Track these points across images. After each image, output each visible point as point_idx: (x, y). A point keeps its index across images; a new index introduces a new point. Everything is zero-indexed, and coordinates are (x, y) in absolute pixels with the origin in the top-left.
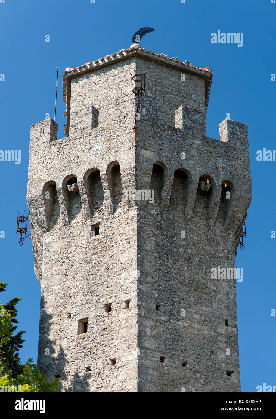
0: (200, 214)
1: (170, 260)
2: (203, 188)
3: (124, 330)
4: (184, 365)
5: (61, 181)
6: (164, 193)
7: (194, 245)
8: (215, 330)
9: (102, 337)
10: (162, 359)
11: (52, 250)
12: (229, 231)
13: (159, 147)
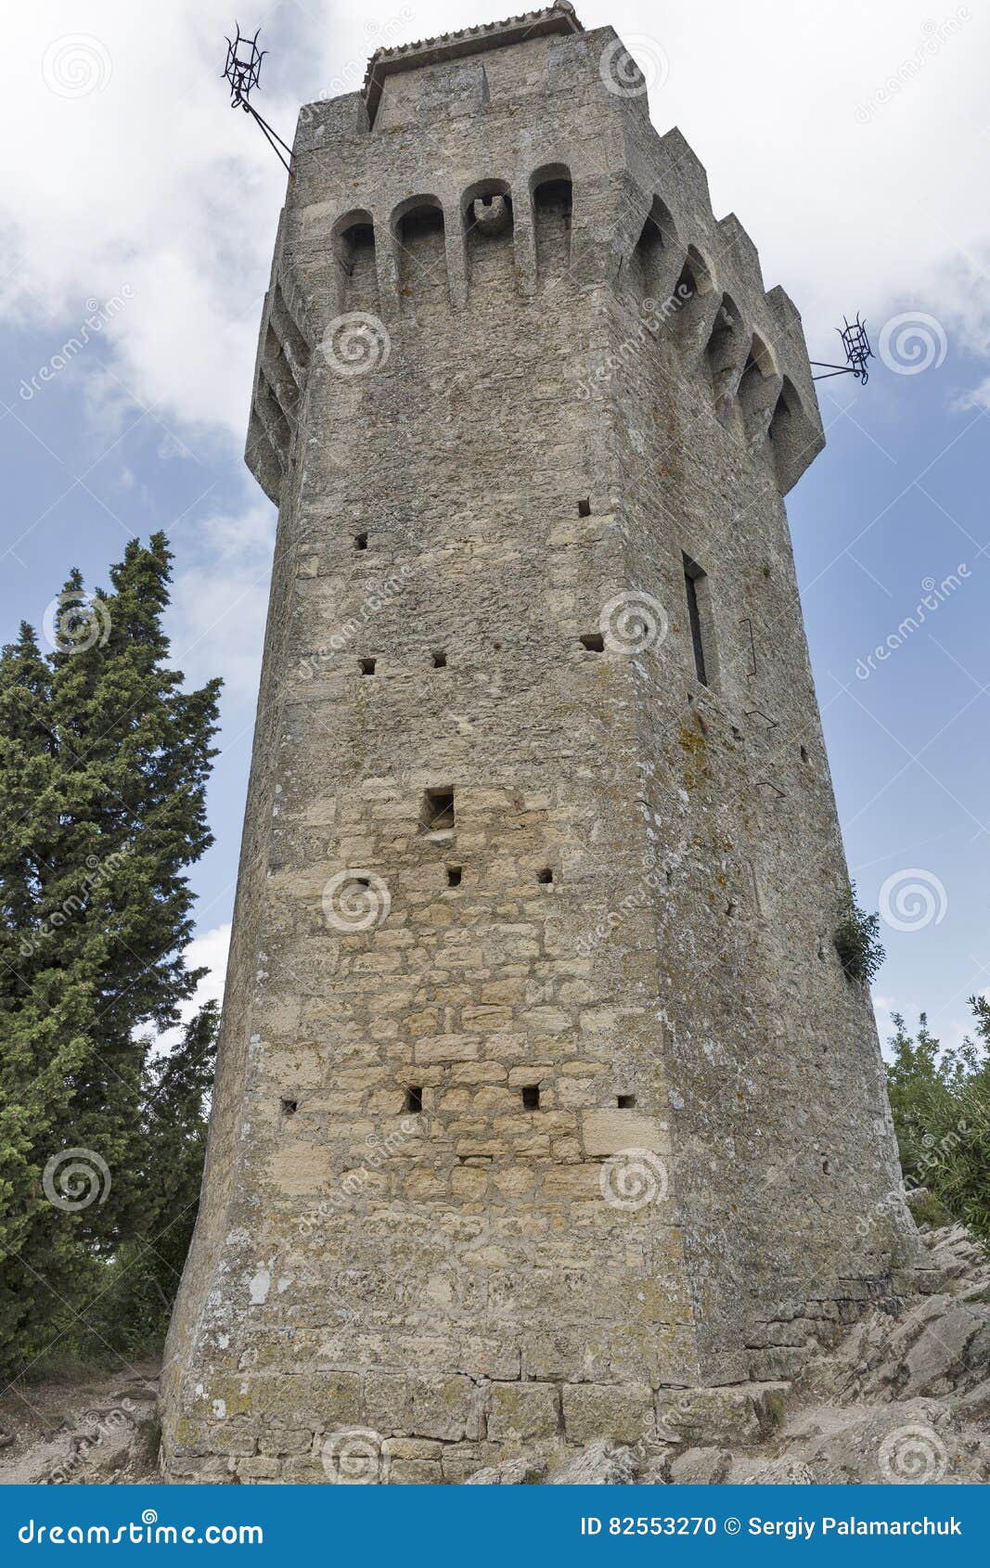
1: (404, 418)
2: (480, 217)
7: (475, 356)
8: (543, 539)
12: (586, 287)
13: (352, 183)
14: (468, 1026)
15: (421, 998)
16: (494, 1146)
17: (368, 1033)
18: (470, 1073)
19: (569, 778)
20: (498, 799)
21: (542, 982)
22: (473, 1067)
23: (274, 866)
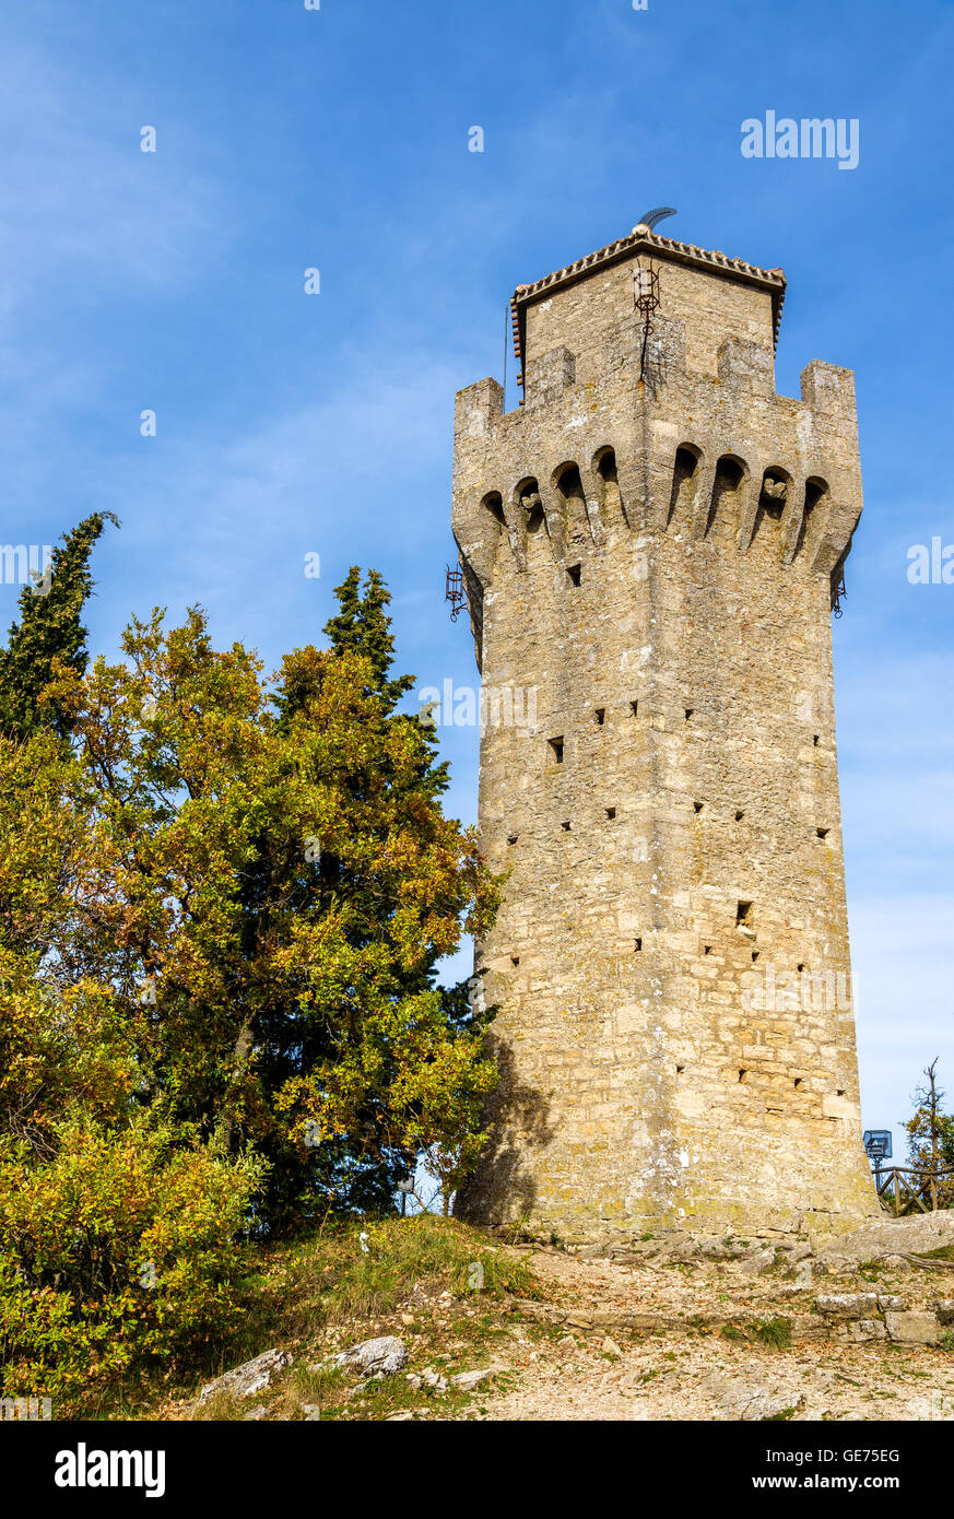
0: (765, 542)
1: (711, 628)
2: (770, 492)
3: (627, 757)
4: (739, 817)
5: (511, 490)
6: (698, 503)
7: (754, 598)
8: (796, 754)
9: (590, 770)
12: (820, 574)
13: (687, 415)
14: (768, 1042)
15: (744, 1023)
16: (783, 1106)
17: (717, 1036)
18: (771, 1068)
19: (812, 914)
20: (777, 917)
21: (803, 1026)
22: (770, 1064)
23: (658, 927)
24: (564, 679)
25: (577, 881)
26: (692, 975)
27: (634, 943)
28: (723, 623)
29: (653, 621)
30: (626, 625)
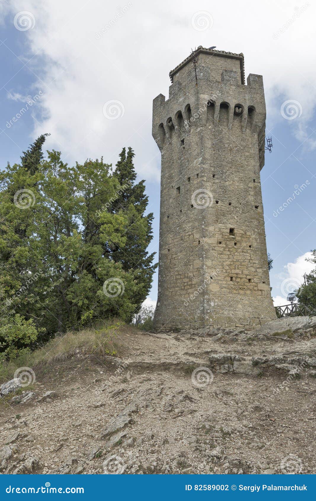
0: (237, 126)
1: (220, 151)
2: (237, 111)
4: (230, 204)
5: (166, 122)
6: (215, 116)
7: (234, 142)
8: (248, 185)
9: (187, 195)
10: (217, 202)
11: (165, 157)
12: (255, 134)
13: (211, 92)
14: (240, 269)
15: (232, 263)
16: (245, 287)
17: (223, 267)
18: (241, 276)
19: (254, 230)
20: (242, 232)
21: (251, 263)
22: (241, 275)
23: (205, 237)
24: (180, 171)
25: (183, 226)
26: (215, 250)
27: (198, 242)
28: (224, 150)
29: (202, 150)
30: (195, 153)
